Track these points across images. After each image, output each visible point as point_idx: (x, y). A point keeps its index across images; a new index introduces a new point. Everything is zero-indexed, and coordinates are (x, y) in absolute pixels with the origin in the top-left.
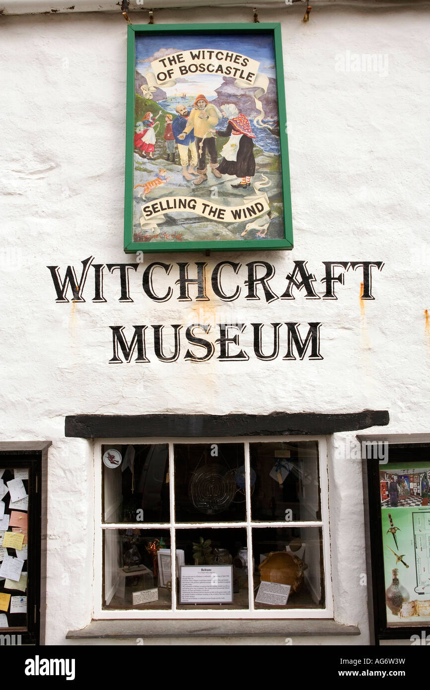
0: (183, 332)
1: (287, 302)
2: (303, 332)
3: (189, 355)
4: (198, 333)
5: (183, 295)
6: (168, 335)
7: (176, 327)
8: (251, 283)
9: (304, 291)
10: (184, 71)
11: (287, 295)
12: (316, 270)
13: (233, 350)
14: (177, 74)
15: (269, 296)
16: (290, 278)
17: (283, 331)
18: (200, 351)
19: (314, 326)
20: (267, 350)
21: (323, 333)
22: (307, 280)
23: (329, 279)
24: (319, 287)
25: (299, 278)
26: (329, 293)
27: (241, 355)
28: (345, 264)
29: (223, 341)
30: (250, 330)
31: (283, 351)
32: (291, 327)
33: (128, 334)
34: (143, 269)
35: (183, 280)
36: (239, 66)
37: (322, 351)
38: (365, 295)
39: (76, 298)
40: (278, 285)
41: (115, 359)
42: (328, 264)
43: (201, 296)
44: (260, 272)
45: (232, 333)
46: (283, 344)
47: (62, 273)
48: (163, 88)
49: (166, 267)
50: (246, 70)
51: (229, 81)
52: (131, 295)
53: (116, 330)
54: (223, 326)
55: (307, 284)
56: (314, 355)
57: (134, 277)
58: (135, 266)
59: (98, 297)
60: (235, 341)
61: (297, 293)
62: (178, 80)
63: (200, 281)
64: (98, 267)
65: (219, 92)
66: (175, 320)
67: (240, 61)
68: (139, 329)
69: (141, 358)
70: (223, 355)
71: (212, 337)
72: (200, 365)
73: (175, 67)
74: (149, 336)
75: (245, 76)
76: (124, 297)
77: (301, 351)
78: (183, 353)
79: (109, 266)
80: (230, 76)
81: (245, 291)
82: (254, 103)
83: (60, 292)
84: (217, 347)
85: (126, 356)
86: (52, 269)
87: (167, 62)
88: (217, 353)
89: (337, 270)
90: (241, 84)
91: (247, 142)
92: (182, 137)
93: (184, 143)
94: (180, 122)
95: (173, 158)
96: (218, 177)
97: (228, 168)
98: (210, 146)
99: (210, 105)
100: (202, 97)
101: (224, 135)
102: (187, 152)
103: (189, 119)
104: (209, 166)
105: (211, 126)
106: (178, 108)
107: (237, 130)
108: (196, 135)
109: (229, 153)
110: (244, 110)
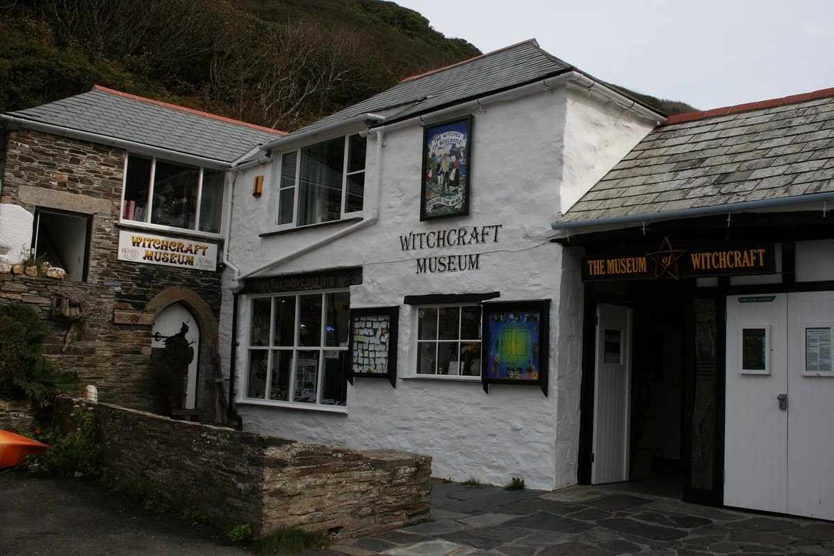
0: (438, 260)
1: (470, 245)
2: (474, 258)
3: (439, 270)
4: (442, 260)
5: (438, 245)
6: (433, 260)
7: (436, 258)
8: (459, 238)
9: (475, 240)
10: (441, 143)
11: (469, 242)
12: (479, 230)
13: (452, 266)
14: (439, 146)
15: (464, 243)
16: (472, 235)
17: (468, 257)
18: (442, 268)
19: (478, 255)
20: (463, 267)
21: (481, 258)
22: (477, 234)
23: (483, 234)
24: (480, 238)
25: (475, 235)
26: (483, 241)
27: (454, 269)
28: (490, 227)
29: (449, 263)
30: (458, 258)
31: (468, 267)
32: (470, 256)
33: (422, 262)
34: (427, 235)
35: (439, 239)
36: (457, 138)
37: (479, 266)
38: (495, 241)
39: (407, 248)
40: (467, 238)
41: (418, 272)
42: (484, 227)
43: (444, 245)
44: (462, 234)
45: (452, 260)
46: (468, 264)
47: (404, 238)
48: (435, 152)
49: (434, 233)
50: (460, 139)
51: (454, 145)
52: (423, 246)
53: (418, 260)
54: (449, 257)
55: (476, 237)
56: (477, 268)
57: (424, 238)
58: (425, 234)
59: (413, 248)
60: (453, 263)
61: (474, 241)
62: (440, 148)
63: (444, 239)
64: (414, 235)
65: (450, 151)
66: (435, 256)
67: (458, 135)
68: (425, 260)
69: (425, 272)
70: (449, 269)
71: (446, 262)
72: (443, 274)
73: (438, 142)
74: (427, 263)
75: (459, 142)
76: (421, 247)
77: (473, 267)
78: (437, 269)
79: (418, 235)
80: (454, 143)
81: (457, 242)
82: (461, 154)
83: (403, 247)
84: (447, 266)
85: (421, 271)
86: (401, 237)
87: (436, 140)
88: (447, 269)
89: (486, 230)
90: (457, 146)
91: (457, 172)
92: (439, 172)
93: (440, 175)
94: (439, 166)
95: (436, 182)
96: (448, 188)
97: (452, 184)
98: (447, 175)
99: (448, 158)
100: (446, 154)
101: (451, 170)
102: (440, 179)
103: (441, 164)
104: (446, 184)
105: (448, 167)
106: (439, 160)
107: (454, 167)
108: (443, 171)
109: (452, 177)
110: (457, 158)
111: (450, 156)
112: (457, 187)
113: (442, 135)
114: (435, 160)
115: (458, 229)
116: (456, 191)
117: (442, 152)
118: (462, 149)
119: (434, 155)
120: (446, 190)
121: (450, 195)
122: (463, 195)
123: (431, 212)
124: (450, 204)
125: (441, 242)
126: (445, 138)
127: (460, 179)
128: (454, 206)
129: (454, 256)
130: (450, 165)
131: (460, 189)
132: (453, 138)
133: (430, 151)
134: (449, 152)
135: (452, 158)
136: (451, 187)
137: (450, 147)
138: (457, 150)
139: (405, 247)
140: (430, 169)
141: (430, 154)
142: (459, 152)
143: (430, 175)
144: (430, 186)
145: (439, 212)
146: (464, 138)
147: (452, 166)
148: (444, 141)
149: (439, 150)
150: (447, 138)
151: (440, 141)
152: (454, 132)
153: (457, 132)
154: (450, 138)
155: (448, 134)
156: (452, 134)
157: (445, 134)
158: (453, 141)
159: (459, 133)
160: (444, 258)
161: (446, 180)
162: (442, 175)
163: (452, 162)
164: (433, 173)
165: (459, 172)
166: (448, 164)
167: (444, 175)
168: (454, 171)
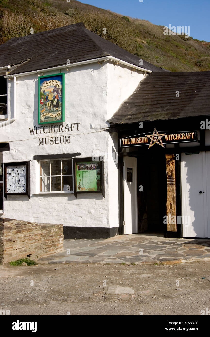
0: (49, 139)
1: (65, 132)
2: (67, 138)
3: (50, 143)
4: (52, 139)
5: (49, 132)
6: (47, 139)
8: (59, 129)
10: (48, 86)
11: (65, 131)
13: (57, 142)
14: (47, 87)
15: (62, 131)
16: (66, 128)
17: (64, 138)
18: (52, 143)
19: (69, 137)
20: (62, 142)
21: (71, 138)
23: (71, 127)
26: (71, 130)
27: (58, 143)
29: (55, 140)
30: (59, 138)
32: (66, 137)
33: (41, 140)
34: (43, 127)
35: (49, 129)
36: (57, 83)
37: (70, 142)
38: (77, 130)
39: (33, 134)
41: (39, 145)
42: (71, 124)
43: (52, 132)
44: (61, 127)
45: (57, 139)
46: (64, 141)
48: (45, 90)
50: (58, 84)
51: (55, 87)
52: (41, 132)
53: (39, 139)
54: (55, 138)
55: (68, 128)
56: (69, 142)
57: (42, 129)
59: (36, 133)
61: (67, 130)
62: (47, 88)
63: (52, 129)
64: (36, 127)
65: (53, 90)
66: (48, 137)
67: (57, 82)
68: (43, 139)
69: (43, 144)
70: (55, 143)
71: (54, 140)
72: (52, 145)
73: (47, 85)
74: (44, 140)
75: (58, 86)
76: (40, 133)
77: (67, 142)
78: (49, 143)
79: (38, 127)
80: (56, 86)
81: (59, 131)
82: (59, 92)
83: (31, 133)
84: (54, 142)
85: (41, 144)
86: (30, 128)
87: (45, 84)
88: (54, 143)
89: (73, 125)
90: (57, 87)
91: (58, 100)
92: (47, 100)
93: (48, 101)
94: (47, 97)
95: (46, 105)
97: (55, 106)
98: (52, 102)
99: (52, 93)
100: (51, 91)
101: (54, 99)
102: (48, 103)
103: (49, 96)
104: (52, 106)
105: (52, 98)
106: (47, 94)
107: (56, 98)
108: (50, 100)
109: (55, 103)
110: (58, 93)
111: (53, 92)
112: (58, 108)
113: (48, 82)
114: (45, 94)
115: (58, 125)
116: (57, 110)
117: (49, 90)
118: (60, 89)
119: (44, 91)
120: (52, 109)
121: (54, 112)
122: (61, 112)
126: (50, 83)
127: (59, 104)
128: (57, 118)
129: (57, 137)
130: (54, 97)
132: (55, 83)
133: (42, 89)
135: (54, 93)
137: (53, 88)
138: (57, 89)
139: (32, 133)
140: (42, 98)
141: (42, 91)
146: (60, 84)
147: (54, 98)
148: (50, 85)
149: (47, 89)
150: (51, 83)
151: (47, 84)
152: (55, 80)
153: (57, 81)
154: (53, 83)
155: (52, 81)
156: (54, 81)
157: (50, 81)
158: (55, 85)
159: (58, 81)
160: (53, 138)
161: (51, 104)
162: (49, 102)
163: (54, 96)
164: (44, 100)
165: (59, 101)
166: (53, 96)
167: (50, 102)
168: (56, 100)
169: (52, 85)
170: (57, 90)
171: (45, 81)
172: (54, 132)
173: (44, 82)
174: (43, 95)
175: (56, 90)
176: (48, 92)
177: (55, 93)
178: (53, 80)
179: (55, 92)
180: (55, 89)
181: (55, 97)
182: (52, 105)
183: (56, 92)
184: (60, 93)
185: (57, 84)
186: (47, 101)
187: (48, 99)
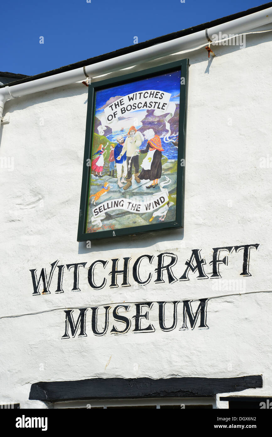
0: (111, 311)
1: (184, 283)
2: (194, 307)
3: (114, 330)
4: (121, 312)
5: (113, 284)
6: (101, 312)
7: (107, 308)
8: (159, 270)
9: (197, 273)
10: (123, 111)
11: (184, 277)
12: (206, 255)
13: (144, 323)
14: (119, 114)
15: (171, 279)
16: (188, 264)
17: (180, 306)
18: (121, 326)
19: (203, 302)
20: (168, 323)
21: (210, 306)
22: (200, 262)
23: (215, 262)
24: (208, 269)
25: (195, 264)
26: (215, 273)
27: (149, 328)
28: (229, 249)
29: (137, 317)
30: (156, 307)
31: (180, 323)
32: (186, 303)
33: (76, 315)
34: (88, 266)
35: (114, 272)
36: (158, 100)
37: (208, 322)
38: (245, 272)
39: (45, 290)
40: (178, 270)
41: (65, 335)
42: (216, 250)
43: (125, 282)
44: (167, 261)
45: (144, 310)
46: (180, 317)
47: (38, 274)
48: (110, 126)
49: (104, 263)
50: (162, 102)
51: (150, 113)
52: (80, 286)
53: (68, 313)
54: (138, 306)
55: (199, 267)
56: (202, 325)
57: (83, 273)
58: (84, 264)
59: (59, 289)
60: (146, 316)
61: (193, 275)
62: (120, 119)
63: (125, 272)
64: (60, 267)
65: (143, 122)
66: (106, 302)
67: (159, 96)
68: (83, 311)
69: (82, 333)
70: (137, 328)
71: (130, 314)
72: (121, 337)
73: (119, 109)
74: (89, 315)
75: (161, 106)
76: (75, 288)
77: (192, 323)
78: (110, 328)
79: (68, 266)
80: (152, 108)
81: (155, 276)
82: (165, 126)
83: (35, 288)
84: (133, 322)
85: (73, 332)
86: (33, 271)
87: (114, 107)
88: (133, 327)
89: (222, 255)
90: (158, 113)
91: (158, 155)
92: (119, 158)
93: (120, 162)
94: (118, 148)
95: (113, 174)
96: (138, 182)
97: (145, 175)
98: (136, 161)
99: (139, 133)
100: (133, 128)
101: (144, 152)
102: (122, 168)
103: (124, 145)
104: (133, 176)
105: (137, 148)
106: (118, 139)
107: (152, 147)
108: (127, 155)
109: (146, 164)
110: (157, 133)
111: (142, 130)
112: (157, 181)
113: (125, 98)
114: (110, 138)
115: (156, 255)
116: (156, 188)
117: (126, 125)
118: (168, 118)
119: (108, 131)
120: (134, 186)
121: (141, 194)
122: (170, 193)
123: (101, 225)
124: (143, 210)
125: (120, 278)
126: (132, 102)
127: (164, 166)
128: (152, 214)
129: (149, 304)
130: (143, 145)
131: (162, 184)
132: (148, 100)
133: (100, 124)
134: (141, 124)
135: (145, 133)
136: (143, 181)
137: (143, 114)
138: (157, 119)
139: (41, 288)
140: (100, 152)
141: (101, 130)
142: (160, 123)
143: (100, 162)
144: (99, 181)
145: (117, 224)
146: (171, 100)
147: (147, 146)
148: (129, 108)
149: (120, 121)
150: (137, 101)
151: (121, 107)
152: (149, 91)
153: (156, 91)
154: (143, 100)
155: (138, 96)
156: (146, 95)
157: (131, 95)
158: (148, 105)
159: (161, 92)
160: (126, 307)
161: (134, 169)
162: (125, 163)
163: (146, 141)
164: (105, 159)
165: (161, 156)
166: (139, 143)
167: (130, 161)
168: (151, 154)
169: (137, 109)
170: (158, 121)
171: (112, 99)
172: (136, 283)
173: (108, 102)
174: (104, 144)
175: (151, 123)
176: (122, 131)
177: (150, 134)
178: (144, 92)
179: (149, 129)
180: (151, 119)
181: (149, 146)
182: (137, 171)
183: (151, 130)
184: (167, 131)
185: (156, 103)
186: (118, 162)
187: (122, 153)
